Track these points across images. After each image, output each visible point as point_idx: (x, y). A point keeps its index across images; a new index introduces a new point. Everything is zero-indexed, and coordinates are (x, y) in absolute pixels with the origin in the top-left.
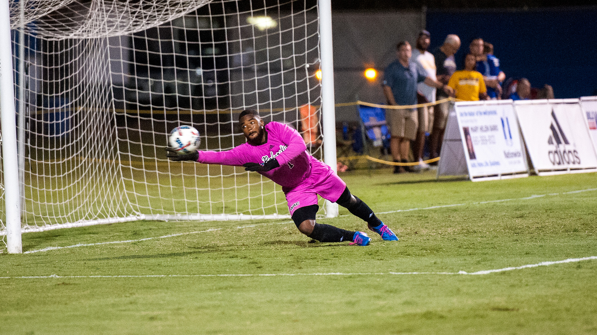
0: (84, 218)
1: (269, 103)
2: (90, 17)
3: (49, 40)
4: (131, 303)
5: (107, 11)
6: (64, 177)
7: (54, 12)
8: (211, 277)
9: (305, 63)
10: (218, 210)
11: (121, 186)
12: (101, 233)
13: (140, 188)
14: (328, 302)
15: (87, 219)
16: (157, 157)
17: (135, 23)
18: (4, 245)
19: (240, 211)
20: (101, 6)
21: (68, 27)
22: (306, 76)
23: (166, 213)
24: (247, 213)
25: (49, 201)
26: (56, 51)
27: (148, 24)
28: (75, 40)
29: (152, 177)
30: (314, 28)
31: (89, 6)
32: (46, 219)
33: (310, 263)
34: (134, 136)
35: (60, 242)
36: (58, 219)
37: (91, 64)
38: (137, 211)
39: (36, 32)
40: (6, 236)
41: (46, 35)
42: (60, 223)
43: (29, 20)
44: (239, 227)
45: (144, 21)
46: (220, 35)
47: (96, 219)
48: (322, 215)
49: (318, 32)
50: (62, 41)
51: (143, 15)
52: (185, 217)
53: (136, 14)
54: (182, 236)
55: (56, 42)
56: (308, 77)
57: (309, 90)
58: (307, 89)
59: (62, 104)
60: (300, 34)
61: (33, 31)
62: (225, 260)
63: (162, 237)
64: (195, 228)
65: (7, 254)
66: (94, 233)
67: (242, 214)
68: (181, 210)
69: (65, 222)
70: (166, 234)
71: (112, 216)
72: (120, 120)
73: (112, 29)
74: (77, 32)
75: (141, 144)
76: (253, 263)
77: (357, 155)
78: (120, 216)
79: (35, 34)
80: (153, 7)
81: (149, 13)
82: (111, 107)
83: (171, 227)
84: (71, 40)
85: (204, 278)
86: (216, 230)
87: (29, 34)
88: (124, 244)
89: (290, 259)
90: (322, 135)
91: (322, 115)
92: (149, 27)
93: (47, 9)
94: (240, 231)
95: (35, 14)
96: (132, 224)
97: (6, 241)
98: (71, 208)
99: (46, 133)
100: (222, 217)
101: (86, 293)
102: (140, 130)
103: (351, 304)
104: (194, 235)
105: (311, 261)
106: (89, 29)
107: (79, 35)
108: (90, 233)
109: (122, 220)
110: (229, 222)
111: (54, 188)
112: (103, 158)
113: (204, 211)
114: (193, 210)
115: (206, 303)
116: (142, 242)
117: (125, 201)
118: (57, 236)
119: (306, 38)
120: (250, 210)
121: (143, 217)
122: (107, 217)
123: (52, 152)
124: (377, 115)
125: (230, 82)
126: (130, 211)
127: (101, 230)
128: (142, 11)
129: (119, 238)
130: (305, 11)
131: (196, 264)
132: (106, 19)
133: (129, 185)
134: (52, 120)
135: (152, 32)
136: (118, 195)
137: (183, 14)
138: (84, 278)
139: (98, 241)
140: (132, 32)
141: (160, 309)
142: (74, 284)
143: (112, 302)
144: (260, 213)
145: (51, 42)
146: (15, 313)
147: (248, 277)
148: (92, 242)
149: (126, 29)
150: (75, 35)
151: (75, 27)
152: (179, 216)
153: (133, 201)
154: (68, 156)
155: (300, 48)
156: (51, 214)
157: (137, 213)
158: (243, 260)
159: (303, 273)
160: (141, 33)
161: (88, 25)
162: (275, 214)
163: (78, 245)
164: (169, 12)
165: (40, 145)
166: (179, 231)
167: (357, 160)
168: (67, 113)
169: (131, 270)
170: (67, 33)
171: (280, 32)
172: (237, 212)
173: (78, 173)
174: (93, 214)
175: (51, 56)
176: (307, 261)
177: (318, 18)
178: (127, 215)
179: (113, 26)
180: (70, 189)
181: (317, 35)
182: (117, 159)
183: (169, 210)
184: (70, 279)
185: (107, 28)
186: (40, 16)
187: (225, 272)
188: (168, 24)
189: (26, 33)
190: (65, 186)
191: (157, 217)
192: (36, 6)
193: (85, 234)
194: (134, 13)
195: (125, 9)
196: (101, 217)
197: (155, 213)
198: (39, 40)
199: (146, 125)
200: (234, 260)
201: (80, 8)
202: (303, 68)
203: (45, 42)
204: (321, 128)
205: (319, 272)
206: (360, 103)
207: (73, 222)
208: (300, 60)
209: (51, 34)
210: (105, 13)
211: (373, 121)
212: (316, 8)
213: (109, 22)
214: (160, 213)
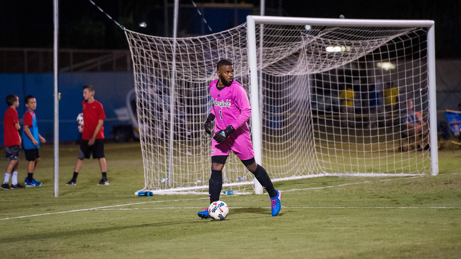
0: (295, 174)
1: (399, 111)
2: (299, 63)
3: (277, 76)
4: (328, 222)
5: (308, 60)
6: (284, 152)
7: (280, 61)
8: (371, 209)
9: (419, 88)
10: (369, 171)
11: (315, 157)
12: (305, 183)
13: (326, 158)
14: (441, 223)
15: (296, 175)
16: (336, 140)
17: (324, 67)
18: (253, 189)
19: (382, 171)
20: (305, 57)
21: (287, 69)
22: (420, 95)
23: (340, 172)
24: (386, 173)
25: (276, 165)
26: (280, 82)
27: (331, 67)
28: (291, 76)
29: (332, 152)
30: (425, 68)
31: (298, 57)
32: (274, 175)
33: (427, 201)
34: (322, 129)
35: (283, 188)
36: (281, 175)
37: (299, 89)
38: (324, 170)
39: (270, 72)
40: (254, 185)
41: (275, 73)
42: (282, 177)
43: (266, 65)
44: (382, 181)
45: (329, 65)
46: (363, 73)
47: (301, 175)
48: (429, 174)
49: (427, 71)
50: (283, 77)
51: (328, 62)
52: (351, 175)
53: (324, 62)
54: (350, 185)
55: (280, 77)
56: (421, 96)
57: (422, 103)
58: (420, 103)
59: (283, 111)
60: (417, 72)
61: (268, 71)
62: (377, 199)
63: (339, 186)
64: (357, 181)
65: (255, 194)
66: (301, 183)
67: (383, 173)
68: (348, 170)
69: (285, 177)
70: (342, 184)
71: (310, 174)
72: (315, 120)
73: (311, 69)
74: (292, 71)
75: (327, 133)
76: (394, 201)
77: (445, 140)
78: (315, 174)
79: (269, 73)
80: (333, 58)
81: (332, 61)
82: (310, 113)
83: (343, 180)
84: (288, 76)
85: (367, 209)
86: (369, 182)
87: (266, 73)
88: (319, 189)
89: (414, 199)
90: (429, 129)
91: (429, 118)
92: (331, 68)
93: (276, 59)
94: (383, 182)
95: (270, 62)
96: (321, 178)
97: (254, 187)
98: (288, 169)
99: (274, 127)
100: (372, 175)
101: (302, 216)
102: (326, 126)
103: (454, 225)
104: (357, 185)
105: (427, 200)
106: (298, 70)
107: (293, 73)
108: (299, 183)
109: (316, 176)
110: (376, 177)
111: (279, 158)
112: (305, 142)
113: (362, 171)
114: (355, 170)
115: (371, 223)
116: (328, 188)
117: (317, 165)
118: (280, 185)
119: (420, 74)
120: (387, 171)
121: (327, 174)
122: (307, 174)
123: (278, 138)
124: (456, 118)
125: (376, 99)
126: (320, 171)
127: (304, 181)
128: (328, 60)
129: (315, 186)
130: (420, 59)
131: (361, 201)
132: (308, 64)
133: (320, 157)
134: (278, 120)
135: (333, 71)
136: (313, 162)
137: (351, 61)
138: (299, 208)
139: (304, 187)
140: (322, 71)
141: (345, 226)
142: (295, 211)
143: (317, 222)
144: (393, 172)
145: (278, 77)
146: (265, 227)
147: (392, 208)
148: (300, 188)
149: (319, 69)
150: (291, 73)
151: (291, 69)
152: (347, 174)
153: (321, 165)
154: (287, 140)
155: (417, 80)
156: (277, 172)
157: (324, 172)
158: (387, 199)
159: (423, 207)
160: (327, 72)
161: (298, 68)
162: (402, 173)
163: (293, 190)
164: (343, 60)
165: (271, 134)
166: (348, 182)
167: (445, 143)
168: (286, 116)
169: (325, 204)
170: (286, 72)
171: (406, 71)
172: (380, 172)
173: (291, 150)
174: (300, 172)
175: (277, 85)
176: (425, 200)
177: (428, 63)
178: (319, 173)
179: (311, 68)
180: (287, 158)
181: (427, 73)
182: (313, 142)
183: (342, 171)
184: (292, 209)
185: (308, 68)
186: (272, 63)
187: (379, 206)
188: (342, 66)
189: (264, 73)
190: (285, 156)
191: (335, 174)
192: (270, 58)
193: (296, 183)
194: (323, 61)
195: (318, 58)
196: (304, 174)
197: (334, 172)
198: (271, 76)
199: (329, 123)
200: (382, 199)
201: (294, 58)
202: (419, 91)
203: (274, 77)
204: (428, 124)
205: (432, 206)
206: (448, 111)
207: (289, 177)
208: (417, 87)
209: (278, 72)
210: (307, 61)
211: (454, 121)
212: (426, 58)
213: (309, 66)
214: (337, 172)
